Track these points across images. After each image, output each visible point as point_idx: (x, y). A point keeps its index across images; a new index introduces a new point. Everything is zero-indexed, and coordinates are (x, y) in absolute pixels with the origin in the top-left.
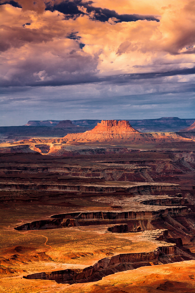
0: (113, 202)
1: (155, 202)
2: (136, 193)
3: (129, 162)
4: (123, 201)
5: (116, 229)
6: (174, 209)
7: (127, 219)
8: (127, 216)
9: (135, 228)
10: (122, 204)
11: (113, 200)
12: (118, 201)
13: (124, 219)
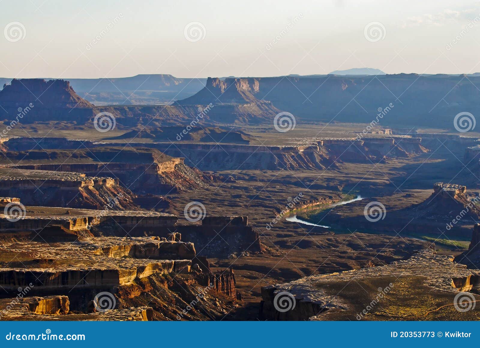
0: (36, 251)
1: (124, 251)
2: (86, 231)
3: (69, 167)
4: (59, 248)
5: (44, 306)
6: (165, 266)
7: (66, 286)
8: (67, 279)
9: (83, 305)
10: (57, 254)
11: (38, 246)
12: (48, 249)
13: (61, 286)
